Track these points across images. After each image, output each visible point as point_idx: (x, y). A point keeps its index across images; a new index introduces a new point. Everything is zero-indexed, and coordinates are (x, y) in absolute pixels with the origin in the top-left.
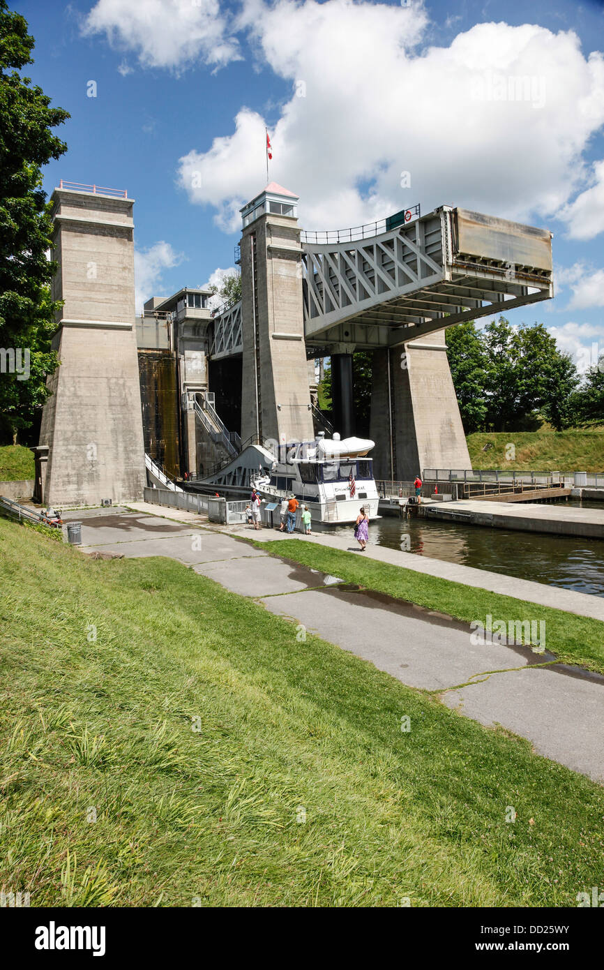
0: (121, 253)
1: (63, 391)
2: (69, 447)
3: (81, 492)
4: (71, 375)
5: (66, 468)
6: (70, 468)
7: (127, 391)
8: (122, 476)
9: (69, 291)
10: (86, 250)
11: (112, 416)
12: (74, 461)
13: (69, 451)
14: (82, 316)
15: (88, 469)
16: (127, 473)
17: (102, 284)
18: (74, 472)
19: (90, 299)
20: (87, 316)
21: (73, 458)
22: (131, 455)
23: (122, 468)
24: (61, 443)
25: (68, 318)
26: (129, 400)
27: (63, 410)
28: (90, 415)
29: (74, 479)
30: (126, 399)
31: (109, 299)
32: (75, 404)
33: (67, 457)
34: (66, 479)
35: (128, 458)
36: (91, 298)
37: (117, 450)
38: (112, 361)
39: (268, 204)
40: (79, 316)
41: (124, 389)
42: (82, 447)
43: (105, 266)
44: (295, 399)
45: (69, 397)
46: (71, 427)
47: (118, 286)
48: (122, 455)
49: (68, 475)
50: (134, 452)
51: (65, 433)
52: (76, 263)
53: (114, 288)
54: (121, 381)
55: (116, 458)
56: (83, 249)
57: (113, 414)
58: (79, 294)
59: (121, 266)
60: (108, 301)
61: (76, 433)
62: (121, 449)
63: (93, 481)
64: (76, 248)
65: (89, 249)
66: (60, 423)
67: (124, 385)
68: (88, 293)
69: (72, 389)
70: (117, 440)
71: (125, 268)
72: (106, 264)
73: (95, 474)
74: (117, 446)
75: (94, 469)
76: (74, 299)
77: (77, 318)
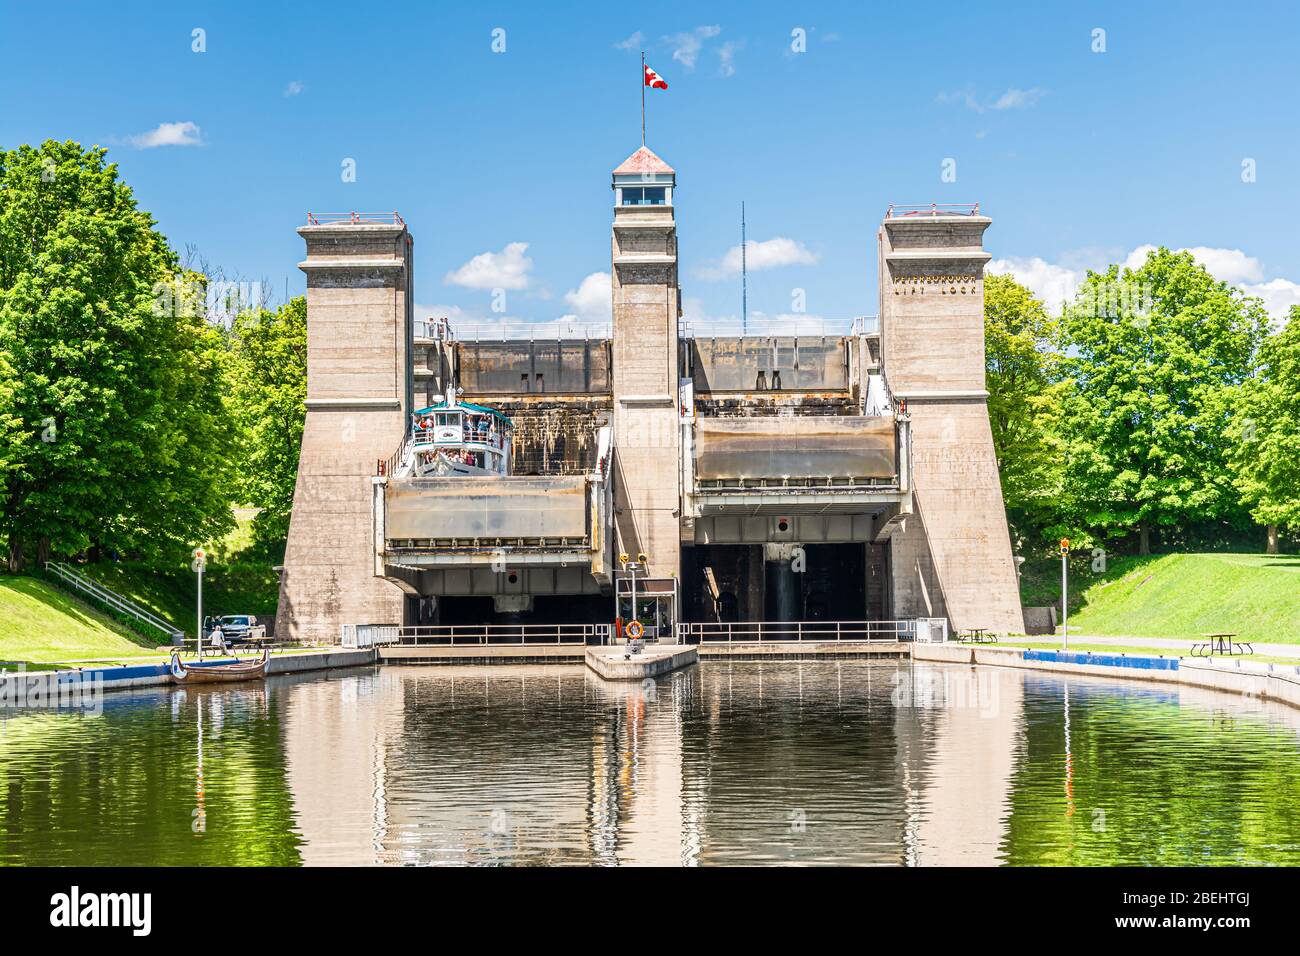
0: (387, 302)
1: (302, 494)
2: (304, 568)
3: (314, 626)
4: (313, 473)
5: (298, 594)
6: (302, 595)
9: (315, 361)
10: (338, 303)
12: (308, 586)
13: (304, 573)
14: (332, 393)
15: (325, 597)
16: (376, 604)
17: (359, 348)
19: (343, 370)
20: (339, 393)
21: (308, 582)
24: (293, 562)
25: (313, 397)
27: (300, 519)
28: (333, 525)
31: (369, 368)
32: (315, 512)
33: (299, 580)
34: (297, 608)
36: (342, 368)
37: (366, 573)
38: (368, 452)
40: (327, 393)
42: (321, 567)
43: (363, 323)
44: (650, 499)
45: (309, 502)
46: (308, 542)
47: (381, 348)
51: (301, 547)
52: (324, 323)
53: (376, 351)
56: (335, 303)
57: (364, 524)
58: (329, 364)
60: (367, 370)
61: (313, 550)
63: (330, 613)
64: (326, 303)
65: (342, 303)
66: (294, 537)
68: (342, 361)
69: (313, 492)
71: (391, 322)
72: (365, 320)
73: (335, 604)
75: (333, 597)
76: (323, 371)
77: (325, 397)
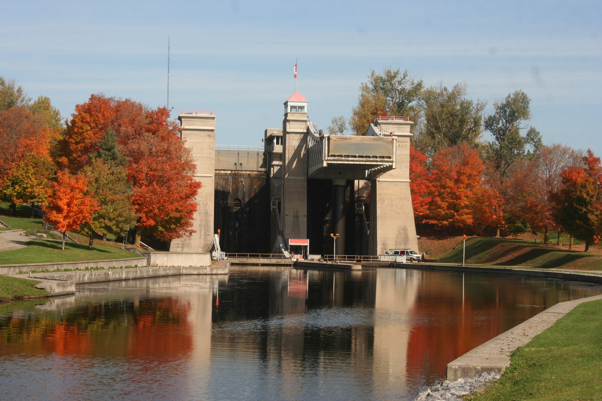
5: (177, 240)
6: (179, 241)
7: (208, 207)
8: (202, 245)
10: (192, 141)
11: (199, 218)
16: (204, 245)
17: (199, 157)
18: (181, 243)
22: (207, 237)
23: (202, 242)
26: (209, 211)
29: (181, 246)
30: (207, 210)
34: (177, 245)
35: (206, 238)
37: (201, 234)
38: (202, 193)
39: (289, 108)
41: (207, 206)
43: (201, 148)
44: (297, 212)
48: (203, 236)
49: (178, 244)
50: (209, 235)
53: (205, 158)
54: (205, 202)
55: (200, 237)
59: (208, 147)
60: (202, 164)
62: (203, 233)
65: (194, 141)
67: (206, 204)
70: (201, 229)
71: (210, 149)
74: (201, 232)
